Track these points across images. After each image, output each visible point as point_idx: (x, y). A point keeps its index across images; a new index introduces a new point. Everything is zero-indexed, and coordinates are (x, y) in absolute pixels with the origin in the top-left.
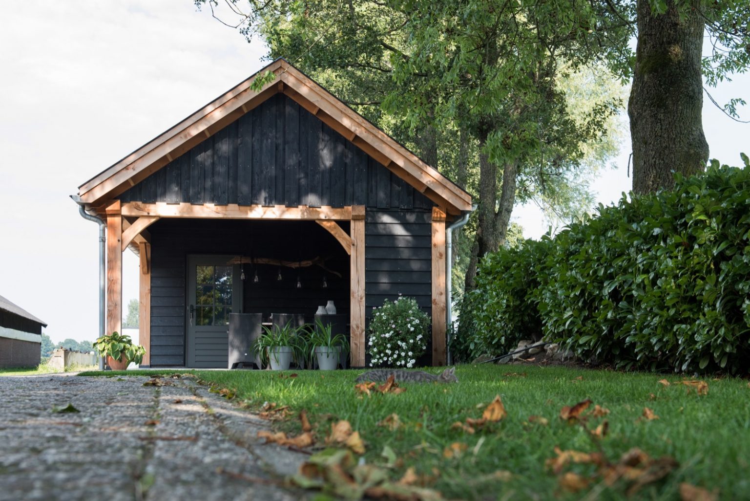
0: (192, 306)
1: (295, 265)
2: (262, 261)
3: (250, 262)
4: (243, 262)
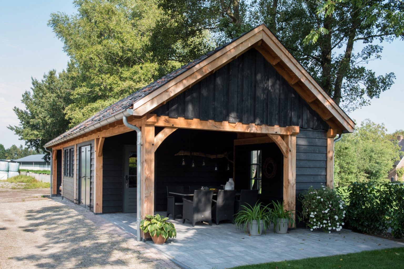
0: (127, 176)
1: (213, 157)
2: (195, 154)
3: (189, 155)
4: (185, 154)
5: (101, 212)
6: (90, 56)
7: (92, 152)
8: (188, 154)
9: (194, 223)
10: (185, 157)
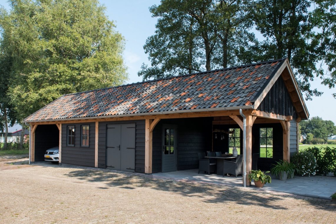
5: (151, 172)
6: (47, 48)
7: (136, 129)
8: (219, 131)
9: (237, 176)
10: (217, 133)
